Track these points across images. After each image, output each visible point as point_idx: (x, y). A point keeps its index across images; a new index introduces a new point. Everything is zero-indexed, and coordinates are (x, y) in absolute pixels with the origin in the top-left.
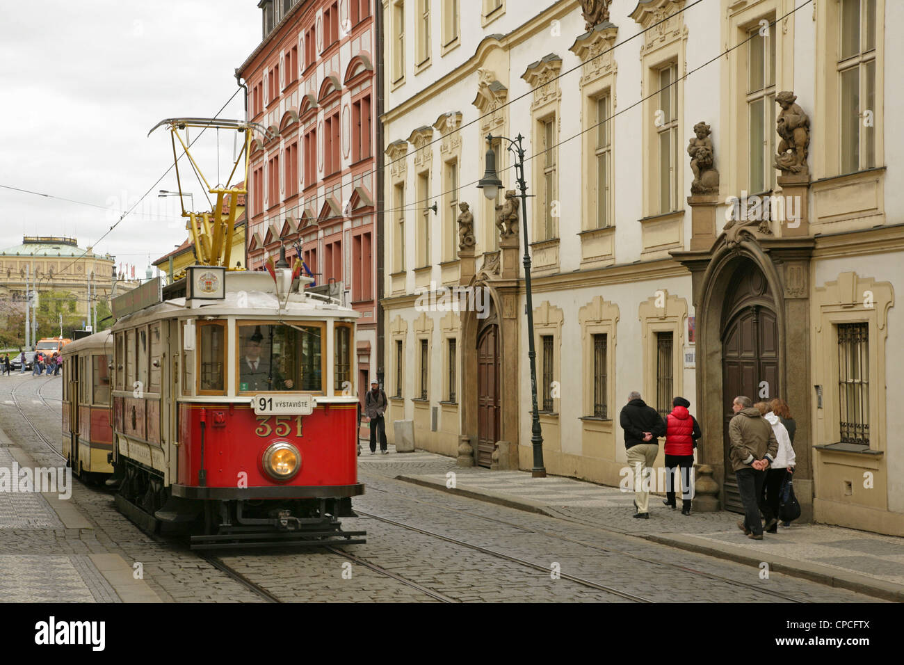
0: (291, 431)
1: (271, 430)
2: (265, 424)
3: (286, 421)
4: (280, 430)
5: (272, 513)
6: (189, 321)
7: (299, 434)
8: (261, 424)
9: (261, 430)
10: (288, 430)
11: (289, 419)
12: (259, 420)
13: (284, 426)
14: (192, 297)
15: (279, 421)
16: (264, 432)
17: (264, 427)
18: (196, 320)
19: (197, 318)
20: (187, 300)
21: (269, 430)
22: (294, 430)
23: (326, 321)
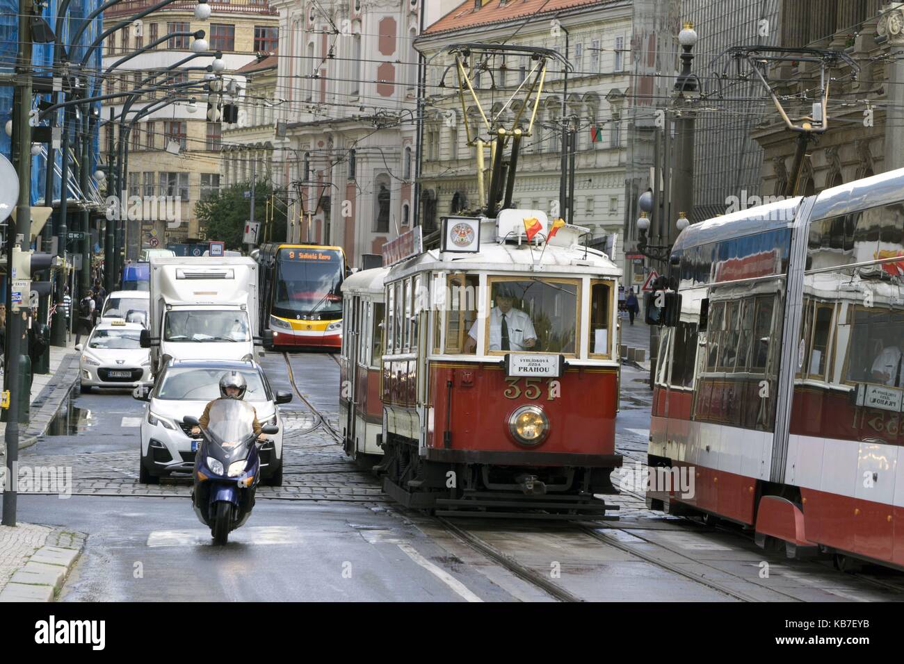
0: (541, 394)
1: (520, 392)
2: (514, 386)
3: (536, 383)
4: (530, 393)
5: (517, 480)
6: (440, 273)
7: (550, 398)
8: (511, 386)
9: (510, 391)
10: (538, 393)
11: (540, 381)
12: (508, 381)
13: (534, 388)
14: (445, 250)
15: (529, 382)
16: (512, 394)
17: (513, 389)
18: (447, 275)
19: (448, 272)
20: (441, 252)
21: (518, 392)
22: (544, 393)
23: (581, 279)
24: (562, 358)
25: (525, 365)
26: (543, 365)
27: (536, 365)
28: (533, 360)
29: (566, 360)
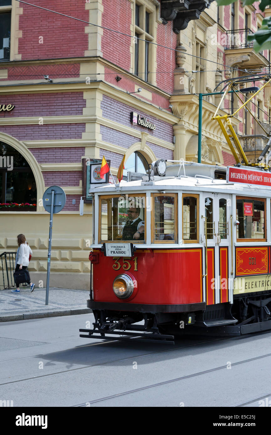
0: (131, 267)
1: (120, 266)
2: (117, 262)
3: (128, 260)
4: (125, 266)
7: (136, 269)
8: (115, 262)
9: (115, 266)
10: (130, 266)
12: (114, 259)
13: (127, 263)
15: (124, 260)
16: (117, 267)
17: (116, 264)
21: (119, 266)
22: (133, 266)
23: (146, 193)
24: (132, 245)
25: (114, 249)
26: (123, 250)
27: (119, 249)
28: (118, 247)
29: (134, 245)
